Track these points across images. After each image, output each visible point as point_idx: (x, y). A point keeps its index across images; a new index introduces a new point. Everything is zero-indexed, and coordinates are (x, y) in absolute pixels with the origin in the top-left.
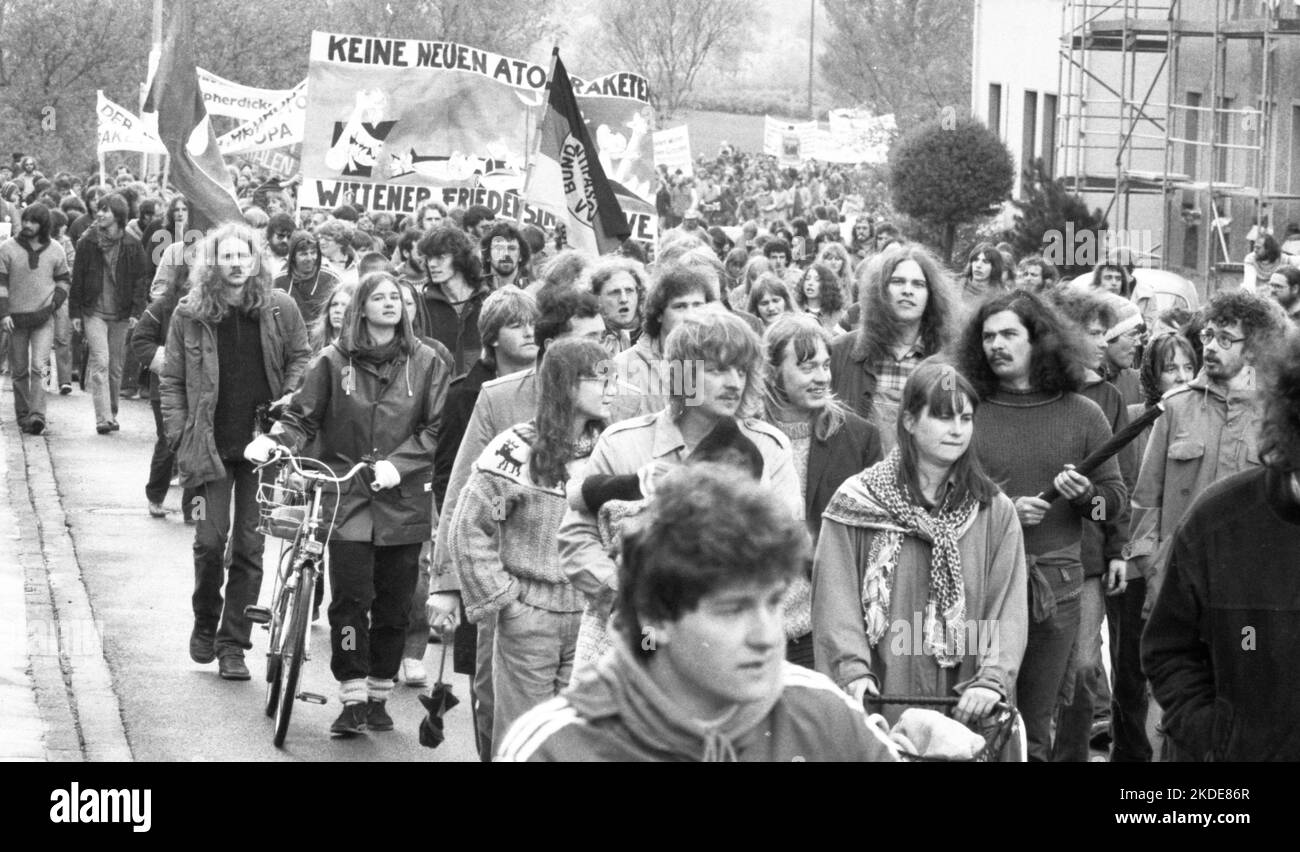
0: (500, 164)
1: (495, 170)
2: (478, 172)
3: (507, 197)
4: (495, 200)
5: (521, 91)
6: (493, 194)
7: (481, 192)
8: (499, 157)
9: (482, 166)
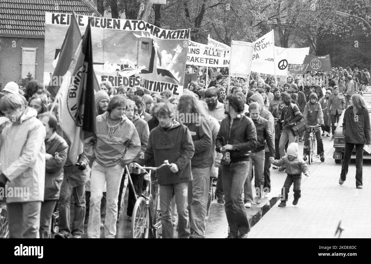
0: (126, 66)
1: (124, 69)
2: (117, 70)
3: (130, 79)
4: (126, 80)
5: (136, 32)
6: (125, 78)
7: (120, 77)
8: (125, 63)
9: (119, 68)
